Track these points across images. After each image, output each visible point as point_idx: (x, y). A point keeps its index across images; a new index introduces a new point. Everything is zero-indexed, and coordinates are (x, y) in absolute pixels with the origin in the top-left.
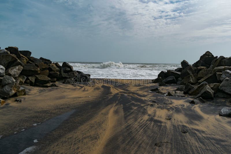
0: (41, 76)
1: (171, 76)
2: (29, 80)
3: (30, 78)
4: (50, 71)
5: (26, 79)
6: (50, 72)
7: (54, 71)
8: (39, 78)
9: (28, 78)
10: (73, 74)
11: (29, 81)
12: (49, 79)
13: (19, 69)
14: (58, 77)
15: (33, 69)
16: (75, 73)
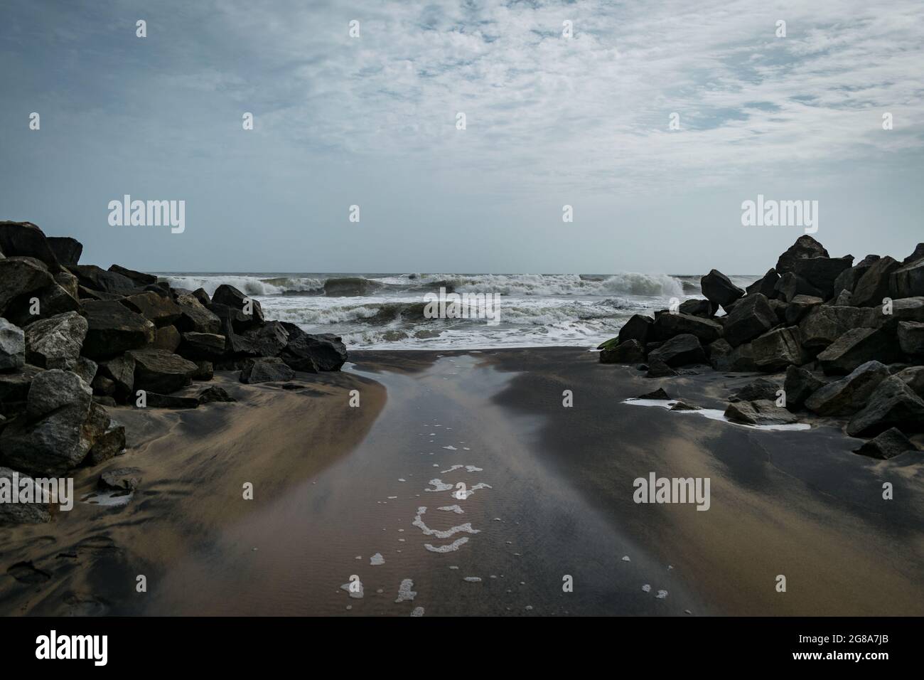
0: (154, 357)
1: (681, 336)
2: (110, 376)
3: (114, 367)
4: (181, 330)
5: (95, 372)
6: (186, 335)
7: (201, 329)
8: (149, 367)
9: (107, 368)
10: (272, 336)
11: (109, 381)
12: (192, 366)
13: (73, 332)
14: (222, 353)
15: (125, 324)
16: (277, 333)
